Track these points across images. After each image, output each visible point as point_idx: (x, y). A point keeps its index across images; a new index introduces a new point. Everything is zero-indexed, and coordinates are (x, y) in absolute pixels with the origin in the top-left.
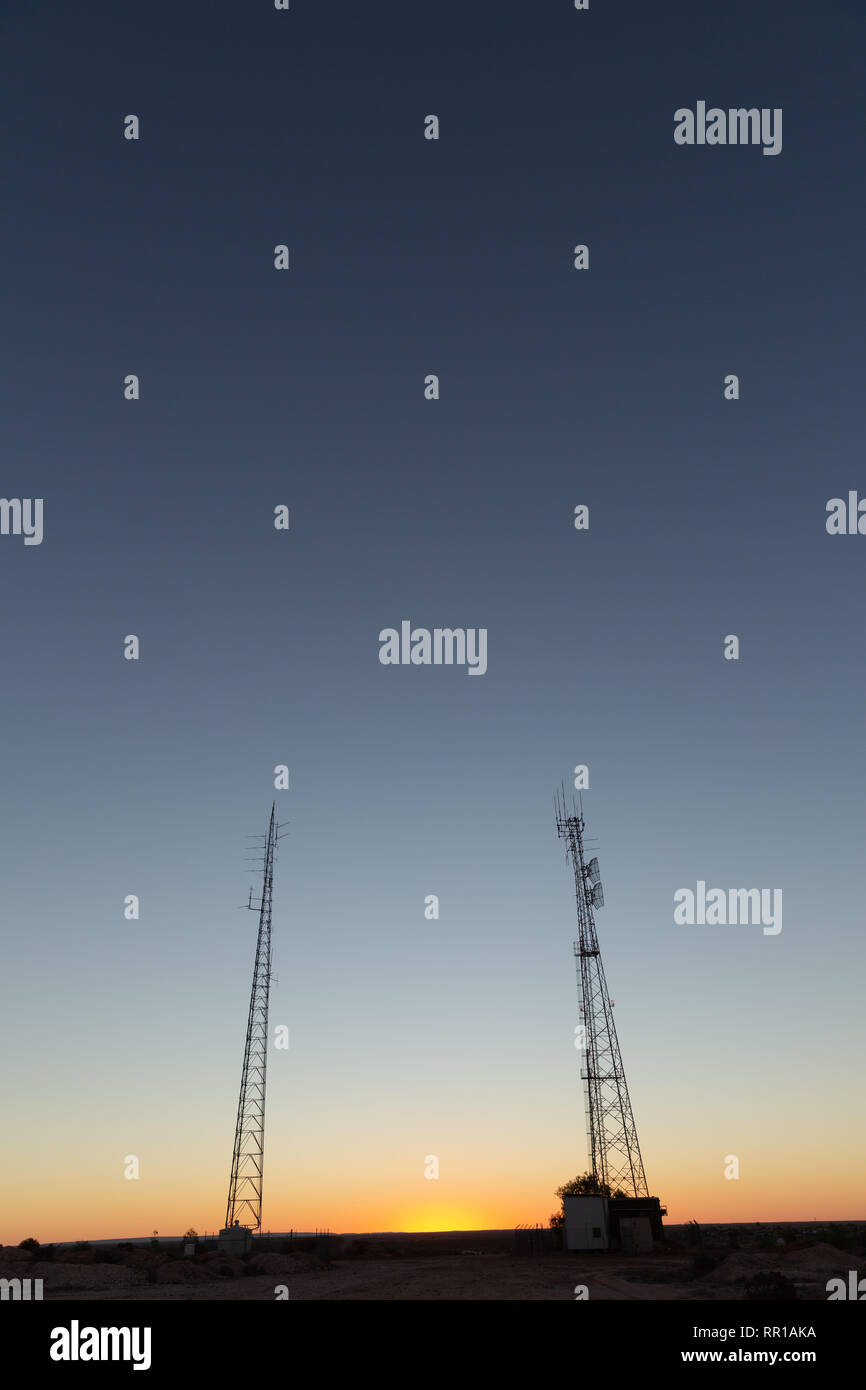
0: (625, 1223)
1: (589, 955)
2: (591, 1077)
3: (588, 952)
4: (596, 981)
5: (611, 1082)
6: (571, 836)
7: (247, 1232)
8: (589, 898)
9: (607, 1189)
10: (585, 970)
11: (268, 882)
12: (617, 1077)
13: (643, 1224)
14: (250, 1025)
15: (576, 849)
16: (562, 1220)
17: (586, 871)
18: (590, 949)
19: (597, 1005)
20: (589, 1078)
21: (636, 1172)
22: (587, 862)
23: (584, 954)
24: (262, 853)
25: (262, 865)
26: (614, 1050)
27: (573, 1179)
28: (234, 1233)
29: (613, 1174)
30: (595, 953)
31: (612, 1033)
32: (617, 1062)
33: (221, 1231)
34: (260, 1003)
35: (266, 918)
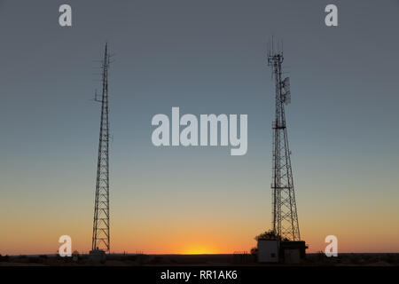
0: (287, 252)
1: (280, 128)
2: (277, 188)
3: (280, 127)
4: (283, 141)
5: (286, 190)
6: (276, 65)
7: (102, 252)
8: (283, 99)
9: (280, 237)
10: (277, 135)
11: (106, 87)
12: (290, 187)
13: (296, 252)
14: (99, 159)
15: (278, 72)
16: (256, 250)
17: (282, 84)
18: (281, 125)
19: (282, 153)
20: (275, 188)
21: (295, 230)
22: (283, 80)
23: (277, 128)
24: (101, 71)
25: (101, 77)
26: (289, 175)
27: (263, 232)
28: (96, 253)
29: (283, 231)
30: (284, 128)
31: (289, 167)
32: (290, 180)
33: (90, 252)
34: (104, 149)
35: (105, 106)
